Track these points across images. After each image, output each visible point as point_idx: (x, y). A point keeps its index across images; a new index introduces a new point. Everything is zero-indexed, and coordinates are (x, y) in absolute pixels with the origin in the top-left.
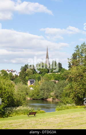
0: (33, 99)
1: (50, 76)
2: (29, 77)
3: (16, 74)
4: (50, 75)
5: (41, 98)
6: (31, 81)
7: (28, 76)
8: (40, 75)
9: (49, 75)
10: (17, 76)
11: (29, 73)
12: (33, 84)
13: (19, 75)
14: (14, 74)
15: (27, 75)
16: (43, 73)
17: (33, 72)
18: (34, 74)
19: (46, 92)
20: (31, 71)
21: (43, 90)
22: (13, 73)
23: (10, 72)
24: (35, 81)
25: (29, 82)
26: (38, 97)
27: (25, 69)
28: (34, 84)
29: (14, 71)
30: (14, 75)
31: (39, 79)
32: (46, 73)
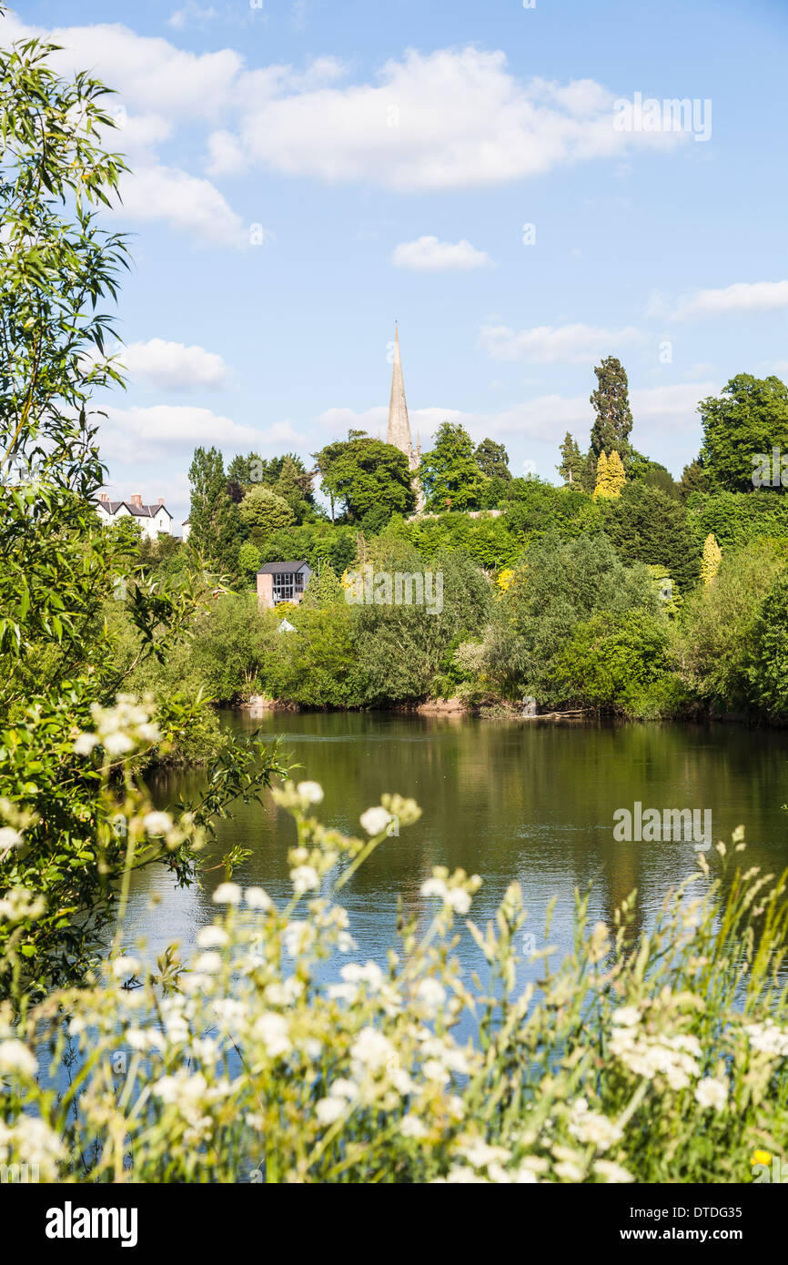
0: (305, 709)
1: (423, 537)
2: (268, 547)
3: (164, 529)
4: (424, 526)
5: (369, 693)
6: (279, 579)
7: (259, 539)
8: (352, 533)
9: (417, 528)
10: (170, 544)
11: (261, 519)
12: (294, 601)
13: (185, 533)
14: (151, 529)
15: (247, 531)
16: (370, 517)
17: (296, 508)
18: (299, 523)
19: (412, 645)
20: (280, 500)
21: (382, 630)
22: (143, 522)
23: (123, 512)
24: (308, 574)
25: (265, 582)
26: (345, 690)
27: (235, 486)
28: (300, 596)
29: (155, 510)
30: (154, 537)
31: (343, 558)
32: (396, 516)
